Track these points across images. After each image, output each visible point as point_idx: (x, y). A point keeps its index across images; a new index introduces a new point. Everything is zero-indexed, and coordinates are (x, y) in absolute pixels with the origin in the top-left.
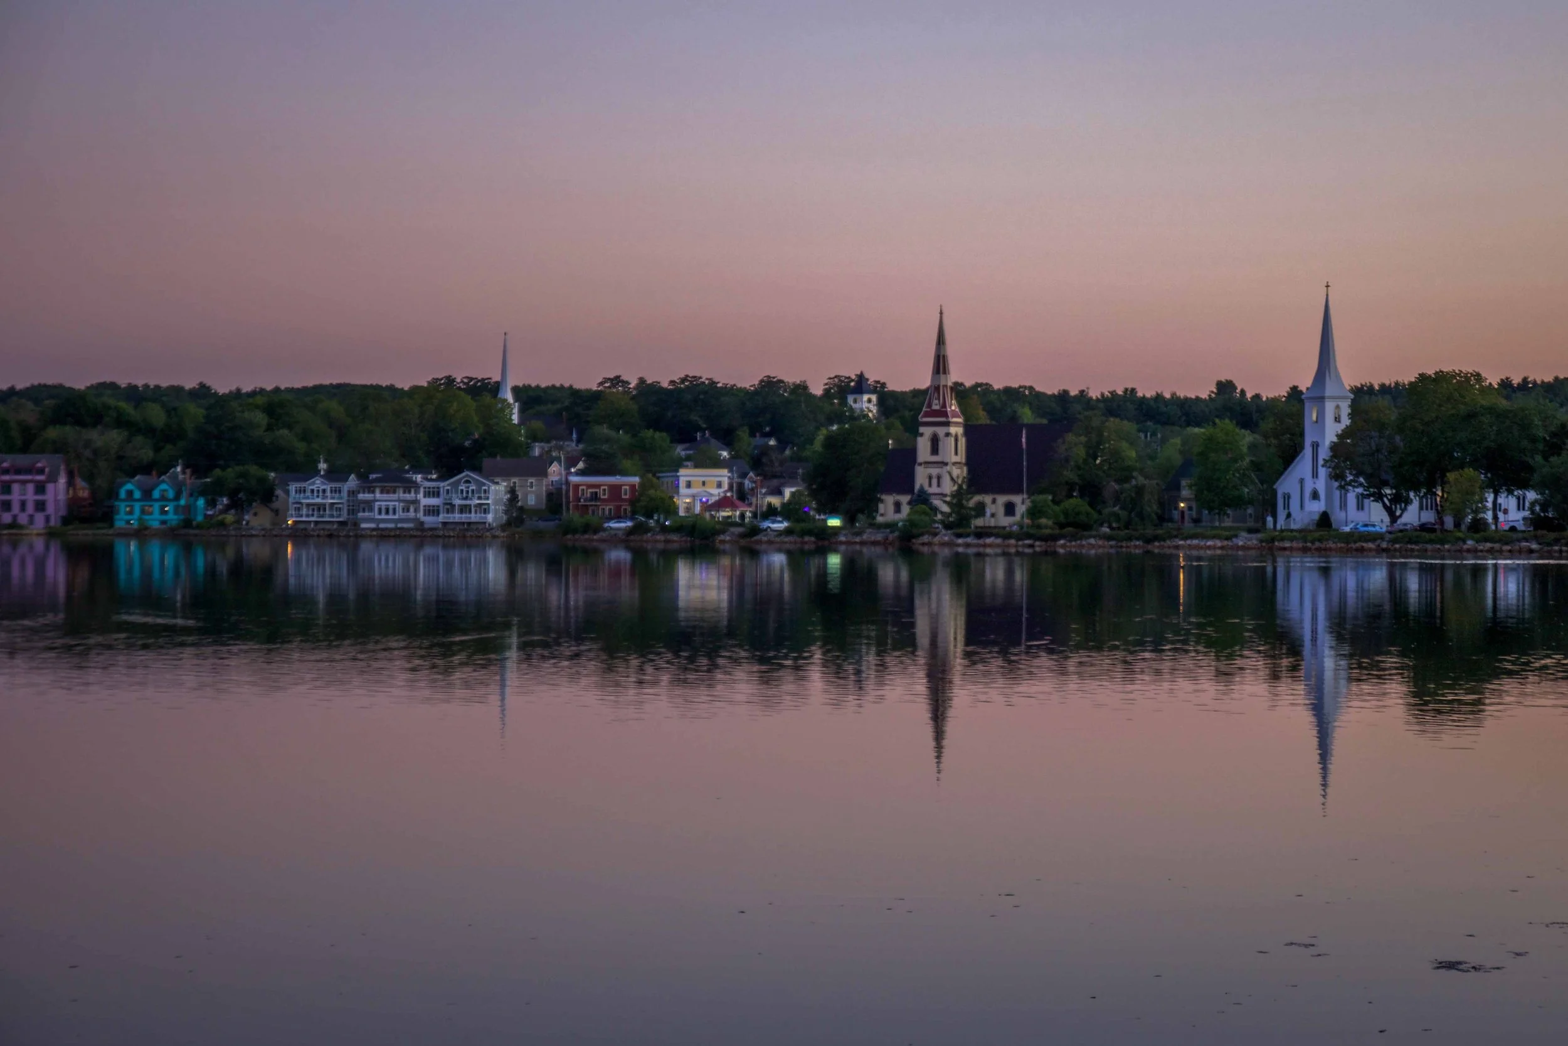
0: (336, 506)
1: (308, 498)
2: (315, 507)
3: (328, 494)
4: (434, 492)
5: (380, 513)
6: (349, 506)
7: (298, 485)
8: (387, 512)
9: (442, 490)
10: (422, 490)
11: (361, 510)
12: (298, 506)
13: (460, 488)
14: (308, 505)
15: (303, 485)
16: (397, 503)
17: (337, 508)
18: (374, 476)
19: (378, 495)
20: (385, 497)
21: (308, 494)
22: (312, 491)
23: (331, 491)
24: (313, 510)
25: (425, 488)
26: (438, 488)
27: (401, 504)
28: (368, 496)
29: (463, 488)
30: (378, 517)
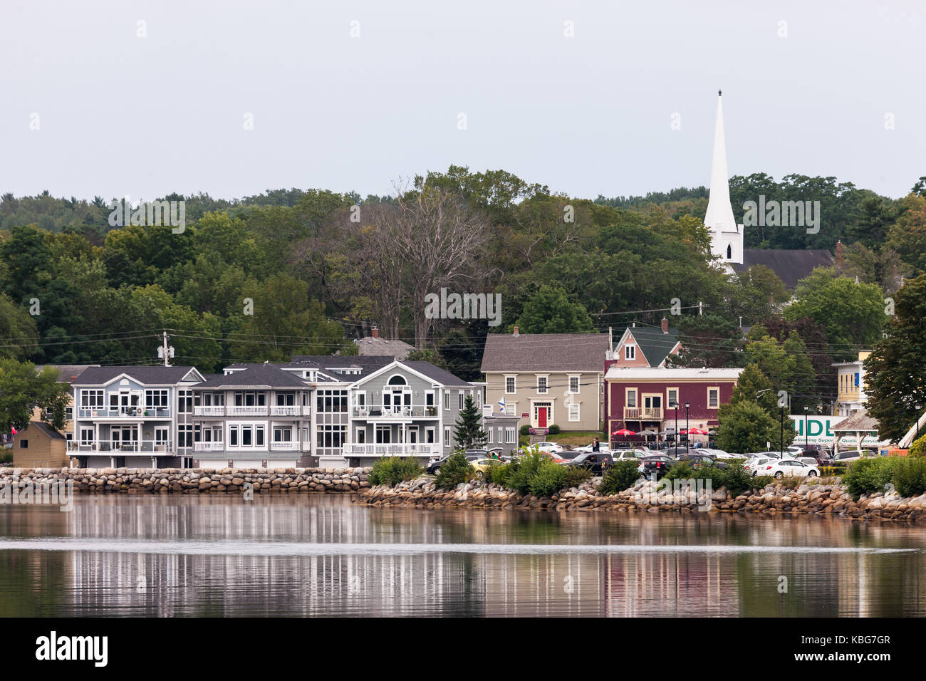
0: (157, 428)
1: (104, 414)
2: (120, 431)
3: (142, 404)
4: (336, 400)
5: (234, 441)
6: (181, 428)
7: (89, 387)
8: (247, 440)
9: (350, 396)
10: (314, 396)
11: (203, 436)
12: (87, 428)
13: (385, 392)
14: (105, 427)
15: (95, 387)
16: (265, 423)
17: (158, 432)
18: (231, 371)
19: (231, 407)
20: (245, 410)
21: (107, 405)
22: (114, 399)
23: (149, 401)
24: (116, 436)
25: (320, 393)
26: (344, 393)
27: (273, 424)
28: (214, 410)
29: (390, 392)
30: (229, 448)
